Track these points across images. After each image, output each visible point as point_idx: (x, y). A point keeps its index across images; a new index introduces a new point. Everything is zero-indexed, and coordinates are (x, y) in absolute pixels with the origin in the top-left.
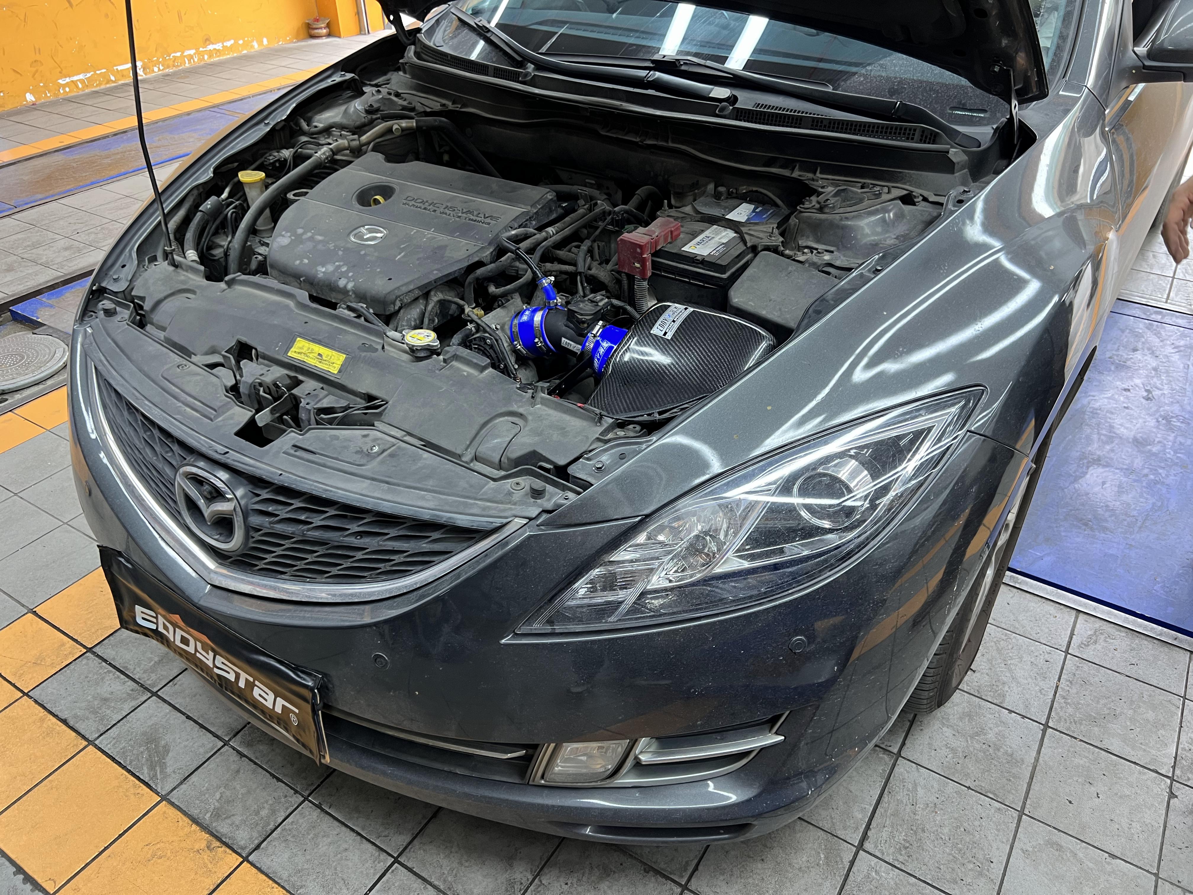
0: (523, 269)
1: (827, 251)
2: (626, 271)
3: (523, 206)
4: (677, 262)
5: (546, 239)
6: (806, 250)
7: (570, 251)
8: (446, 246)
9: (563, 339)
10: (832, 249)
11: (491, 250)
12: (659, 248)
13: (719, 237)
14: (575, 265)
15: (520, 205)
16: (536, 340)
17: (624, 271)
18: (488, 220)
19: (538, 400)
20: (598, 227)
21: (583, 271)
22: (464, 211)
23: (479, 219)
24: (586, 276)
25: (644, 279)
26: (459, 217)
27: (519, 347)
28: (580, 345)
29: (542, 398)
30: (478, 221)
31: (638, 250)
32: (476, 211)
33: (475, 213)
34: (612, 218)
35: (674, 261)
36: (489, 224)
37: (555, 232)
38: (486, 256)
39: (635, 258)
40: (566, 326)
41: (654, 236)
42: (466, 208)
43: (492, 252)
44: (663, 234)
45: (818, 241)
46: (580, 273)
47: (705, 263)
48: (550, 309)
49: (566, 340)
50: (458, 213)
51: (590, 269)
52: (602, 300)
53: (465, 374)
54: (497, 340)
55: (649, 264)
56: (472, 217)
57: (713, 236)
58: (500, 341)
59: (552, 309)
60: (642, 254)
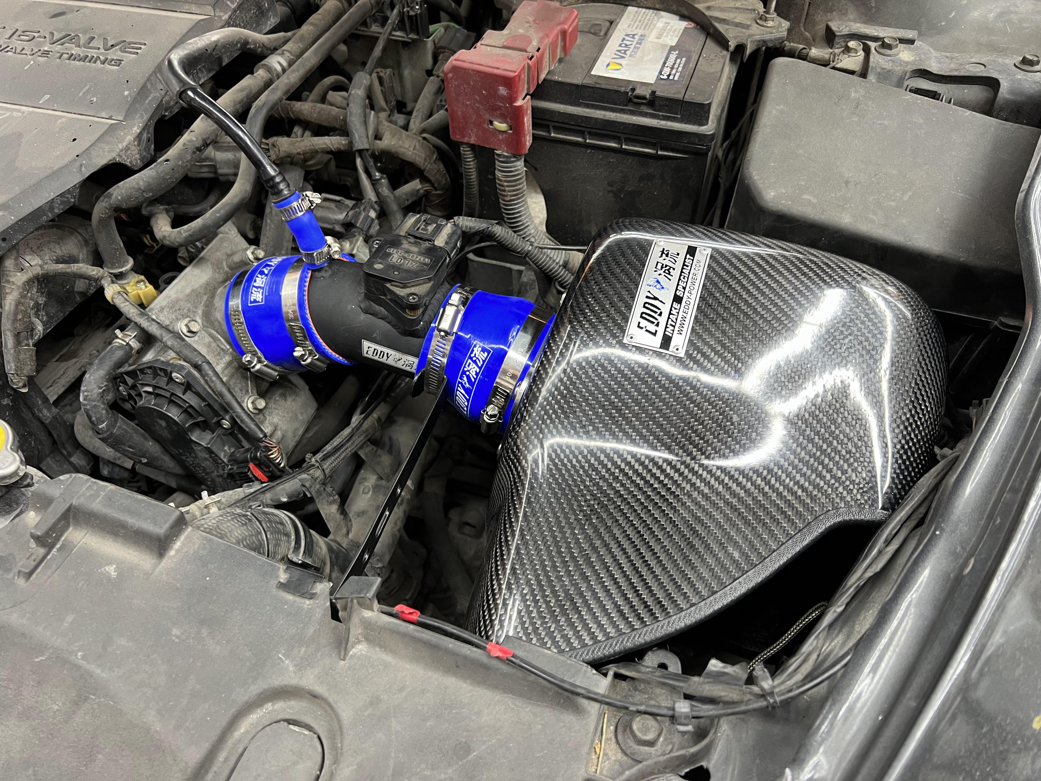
0: (227, 163)
1: (902, 41)
2: (472, 141)
3: (194, 9)
4: (587, 106)
5: (268, 84)
6: (852, 44)
7: (323, 99)
8: (20, 135)
9: (366, 344)
10: (910, 34)
11: (136, 130)
12: (543, 76)
13: (654, 33)
14: (344, 131)
15: (186, 7)
16: (298, 352)
17: (466, 140)
18: (114, 54)
19: (356, 630)
20: (377, 39)
21: (366, 146)
22: (57, 36)
23: (93, 53)
24: (373, 156)
25: (517, 156)
26: (46, 54)
27: (258, 366)
28: (416, 356)
29: (368, 625)
30: (93, 60)
31: (503, 91)
32: (84, 33)
33: (83, 39)
34: (401, 15)
35: (579, 105)
36: (118, 62)
37: (285, 64)
38: (127, 149)
39: (493, 109)
40: (366, 312)
41: (531, 49)
42: (59, 31)
43: (139, 136)
44: (547, 41)
45: (870, 20)
46: (360, 152)
47: (657, 103)
48: (316, 270)
49: (374, 346)
50: (42, 44)
51: (378, 137)
52: (439, 229)
53: (111, 570)
54: (197, 367)
55: (528, 121)
56: (75, 51)
57: (640, 32)
58: (205, 366)
59: (320, 269)
60: (512, 99)
